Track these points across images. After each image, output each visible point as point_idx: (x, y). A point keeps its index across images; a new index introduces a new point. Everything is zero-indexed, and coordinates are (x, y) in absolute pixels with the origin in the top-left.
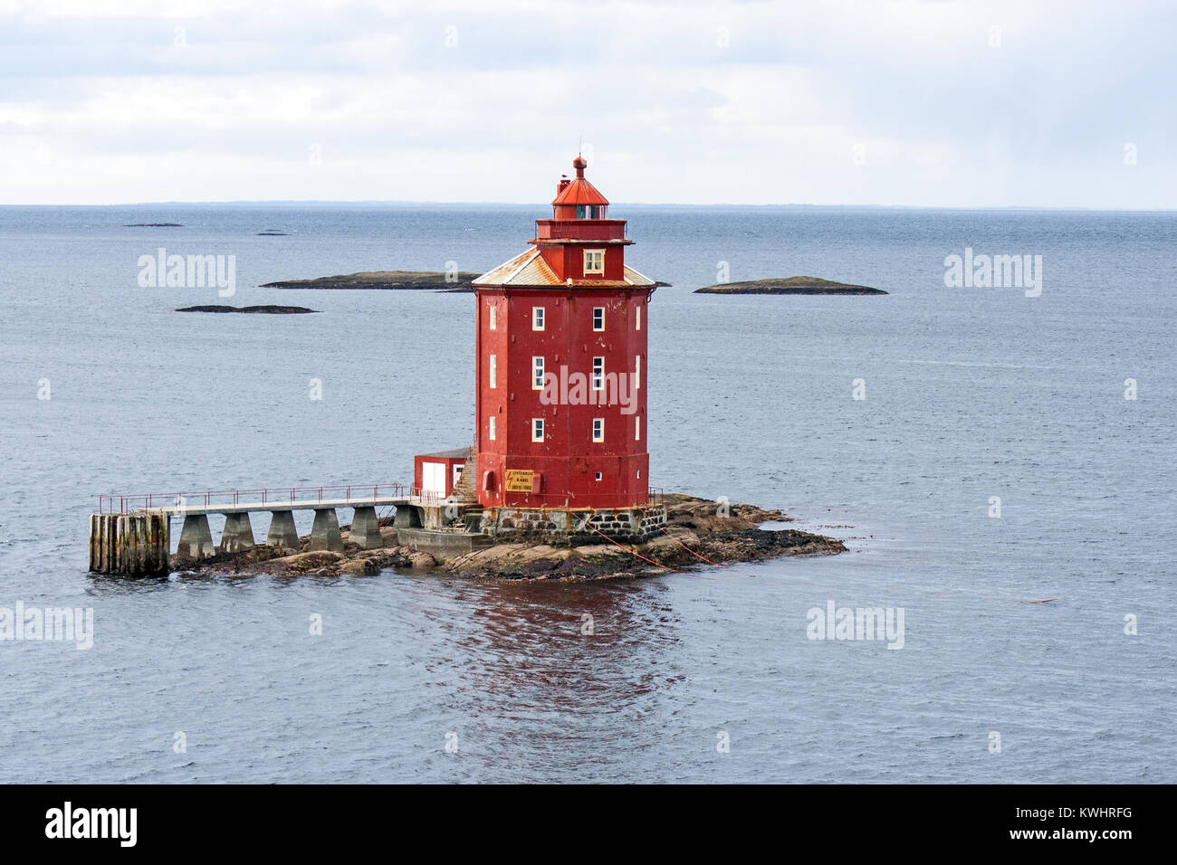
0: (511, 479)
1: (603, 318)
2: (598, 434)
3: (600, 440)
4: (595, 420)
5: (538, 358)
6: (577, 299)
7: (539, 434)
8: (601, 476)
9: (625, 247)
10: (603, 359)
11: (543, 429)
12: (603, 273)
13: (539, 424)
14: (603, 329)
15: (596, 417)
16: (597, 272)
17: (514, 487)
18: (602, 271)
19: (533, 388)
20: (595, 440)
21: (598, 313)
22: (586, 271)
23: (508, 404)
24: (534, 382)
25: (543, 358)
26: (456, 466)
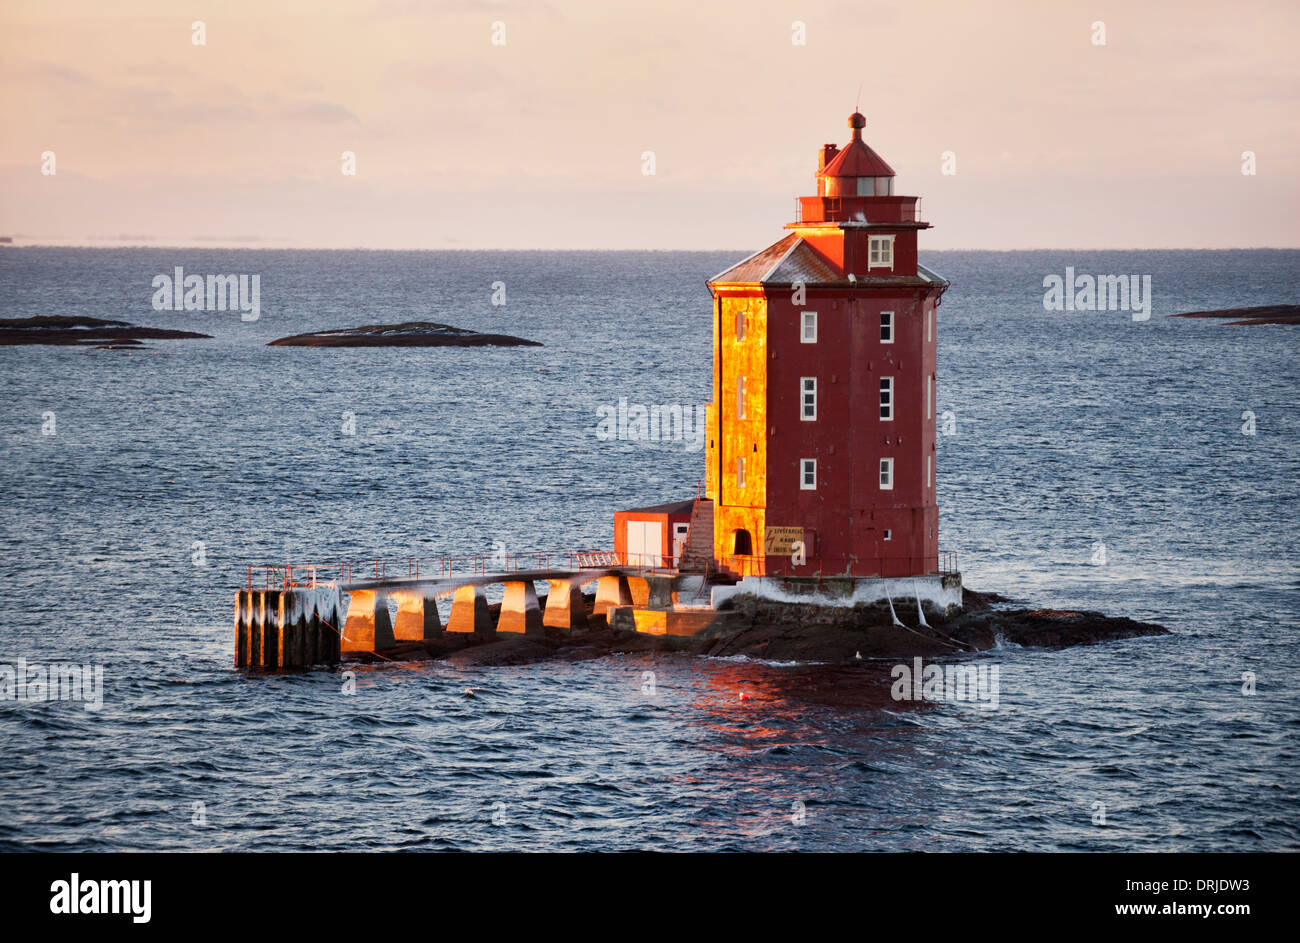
0: (773, 539)
1: (892, 326)
2: (885, 479)
3: (888, 486)
4: (882, 460)
5: (808, 379)
6: (860, 300)
7: (809, 480)
8: (890, 533)
9: (920, 232)
10: (892, 380)
11: (815, 473)
12: (892, 266)
13: (809, 467)
14: (891, 341)
15: (883, 457)
16: (885, 265)
17: (777, 550)
18: (890, 264)
19: (802, 419)
20: (883, 487)
21: (886, 319)
22: (871, 264)
23: (768, 440)
24: (802, 410)
25: (815, 380)
26: (676, 526)
